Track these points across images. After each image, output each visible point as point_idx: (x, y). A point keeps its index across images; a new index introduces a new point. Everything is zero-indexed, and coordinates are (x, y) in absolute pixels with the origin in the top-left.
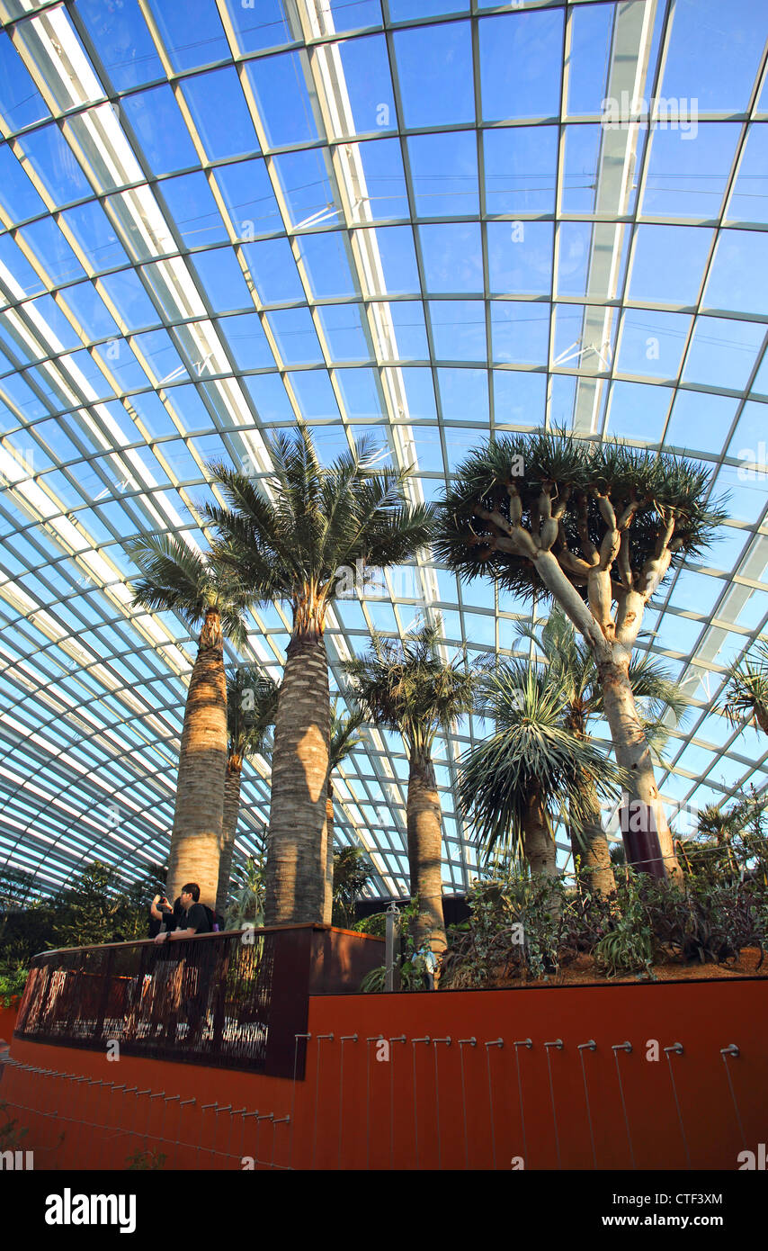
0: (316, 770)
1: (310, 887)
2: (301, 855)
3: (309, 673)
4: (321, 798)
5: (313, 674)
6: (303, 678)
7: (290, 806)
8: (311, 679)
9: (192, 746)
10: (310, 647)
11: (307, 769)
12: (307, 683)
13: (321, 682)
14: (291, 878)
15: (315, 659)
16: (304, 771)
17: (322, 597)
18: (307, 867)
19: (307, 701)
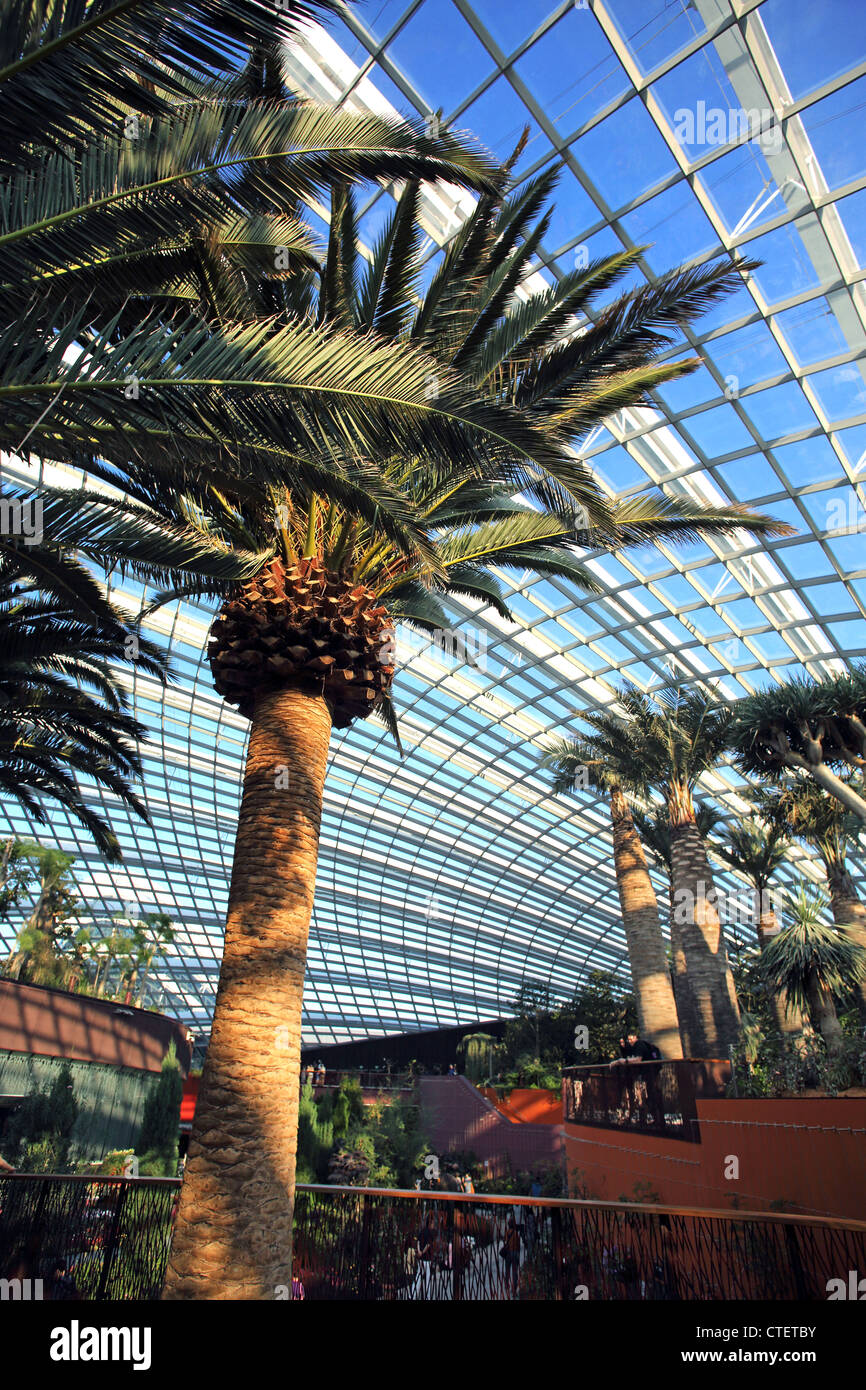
0: (710, 929)
1: (725, 1017)
2: (713, 994)
3: (688, 854)
4: (719, 949)
5: (691, 854)
6: (684, 858)
7: (697, 958)
8: (690, 858)
9: (630, 907)
10: (685, 832)
11: (703, 929)
12: (688, 862)
13: (699, 858)
14: (710, 1012)
15: (690, 841)
16: (700, 931)
17: (685, 788)
18: (720, 1002)
19: (691, 876)
